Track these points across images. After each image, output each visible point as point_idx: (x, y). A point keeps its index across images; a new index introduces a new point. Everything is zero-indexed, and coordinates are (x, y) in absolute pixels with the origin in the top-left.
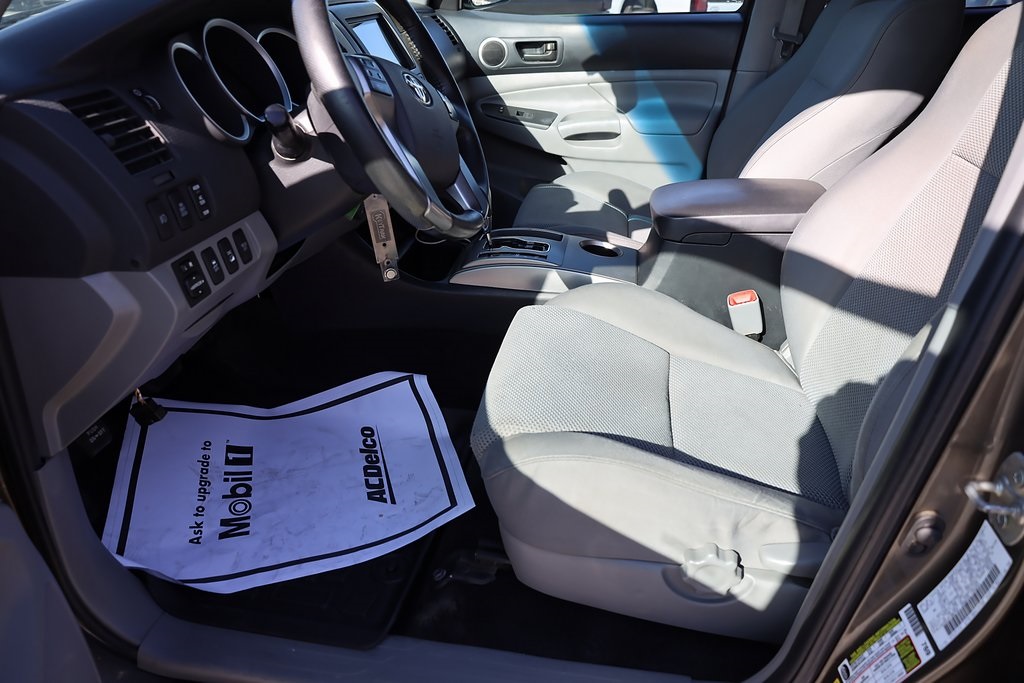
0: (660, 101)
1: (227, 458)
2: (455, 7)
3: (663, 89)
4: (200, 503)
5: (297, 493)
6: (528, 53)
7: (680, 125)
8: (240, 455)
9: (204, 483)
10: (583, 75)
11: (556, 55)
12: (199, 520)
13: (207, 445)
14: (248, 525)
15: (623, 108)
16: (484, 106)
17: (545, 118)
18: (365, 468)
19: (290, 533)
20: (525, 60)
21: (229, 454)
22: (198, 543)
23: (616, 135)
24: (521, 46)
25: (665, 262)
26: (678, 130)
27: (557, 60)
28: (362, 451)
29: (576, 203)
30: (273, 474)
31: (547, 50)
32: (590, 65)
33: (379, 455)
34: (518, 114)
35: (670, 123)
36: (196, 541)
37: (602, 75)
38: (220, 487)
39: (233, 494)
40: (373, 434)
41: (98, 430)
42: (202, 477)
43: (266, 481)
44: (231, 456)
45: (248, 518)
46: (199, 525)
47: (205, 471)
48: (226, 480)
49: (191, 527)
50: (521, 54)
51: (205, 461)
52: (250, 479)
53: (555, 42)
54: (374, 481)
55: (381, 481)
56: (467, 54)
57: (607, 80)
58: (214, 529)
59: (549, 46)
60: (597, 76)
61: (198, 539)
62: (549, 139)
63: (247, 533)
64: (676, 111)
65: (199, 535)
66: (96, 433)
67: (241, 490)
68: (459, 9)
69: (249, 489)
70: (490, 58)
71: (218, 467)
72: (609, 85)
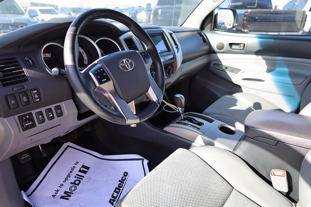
0: (286, 70)
1: (80, 169)
2: (210, 29)
3: (288, 65)
4: (63, 183)
5: (91, 190)
6: (234, 47)
7: (292, 81)
8: (85, 169)
9: (69, 176)
10: (254, 56)
11: (244, 48)
12: (59, 189)
13: (77, 162)
14: (70, 196)
15: (269, 71)
16: (214, 64)
17: (236, 70)
18: (116, 188)
19: (79, 205)
20: (232, 49)
21: (82, 168)
22: (54, 197)
23: (264, 81)
24: (231, 45)
25: (245, 146)
26: (291, 82)
27: (245, 50)
28: (120, 181)
29: (236, 105)
30: (90, 179)
31: (241, 46)
32: (258, 53)
33: (124, 185)
34: (226, 68)
35: (288, 79)
36: (54, 196)
37: (262, 57)
38: (72, 179)
39: (74, 183)
40: (126, 176)
41: (26, 155)
42: (69, 174)
43: (86, 182)
44: (82, 169)
45: (72, 193)
46: (58, 191)
47: (71, 172)
48: (75, 177)
49: (55, 191)
50: (231, 47)
51: (73, 169)
52: (82, 179)
53: (244, 44)
54: (115, 195)
55: (117, 195)
56: (210, 46)
57: (264, 59)
58: (61, 194)
59: (242, 45)
60: (260, 57)
61: (55, 195)
62: (236, 79)
63: (68, 199)
64: (292, 75)
65: (56, 194)
66: (25, 156)
67: (77, 182)
68: (211, 30)
69: (80, 182)
70: (219, 48)
71: (76, 172)
72: (264, 61)
